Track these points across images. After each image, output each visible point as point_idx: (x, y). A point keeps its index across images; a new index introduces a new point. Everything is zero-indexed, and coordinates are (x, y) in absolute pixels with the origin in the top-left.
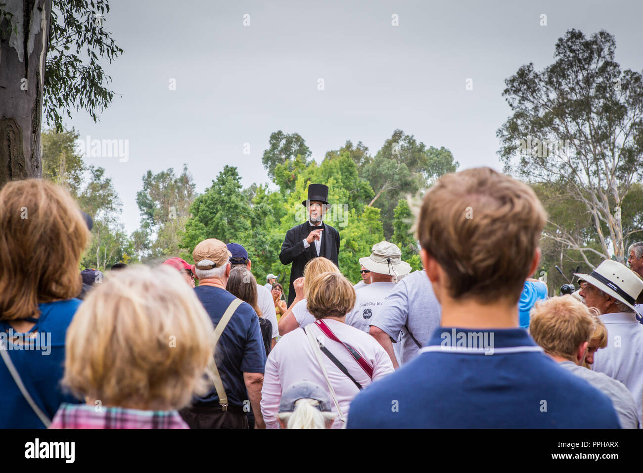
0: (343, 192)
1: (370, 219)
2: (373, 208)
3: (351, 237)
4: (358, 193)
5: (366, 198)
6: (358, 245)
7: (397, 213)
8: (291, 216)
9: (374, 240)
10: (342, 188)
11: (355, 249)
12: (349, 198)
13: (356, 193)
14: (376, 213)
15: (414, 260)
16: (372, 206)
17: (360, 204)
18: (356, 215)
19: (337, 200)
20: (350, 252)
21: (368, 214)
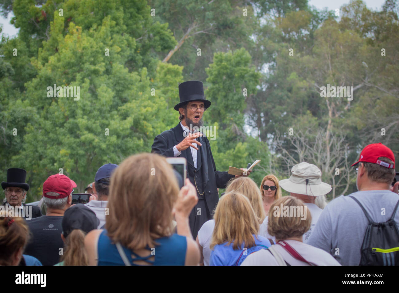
0: (127, 40)
1: (167, 83)
2: (170, 66)
3: (142, 115)
4: (149, 41)
5: (162, 49)
6: (153, 127)
7: (212, 75)
8: (43, 79)
9: (175, 117)
10: (125, 34)
11: (148, 134)
12: (136, 50)
13: (147, 42)
14: (176, 74)
15: (239, 151)
16: (168, 62)
17: (153, 60)
18: (148, 78)
19: (118, 53)
20: (139, 139)
21: (162, 75)
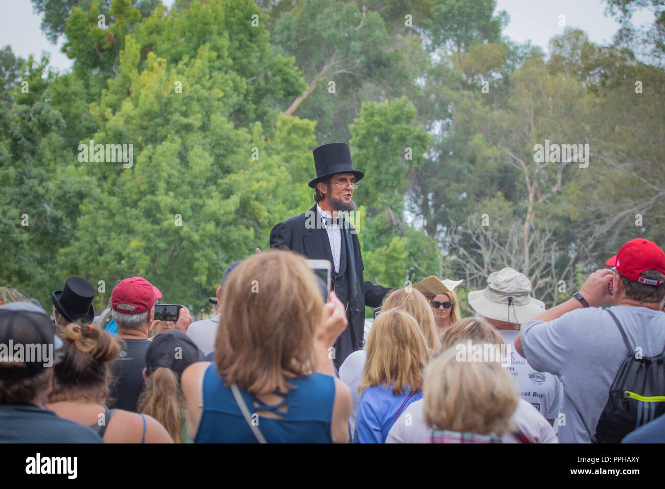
0: (234, 81)
1: (291, 146)
2: (297, 120)
3: (253, 192)
4: (266, 83)
5: (285, 96)
6: (269, 212)
7: (357, 134)
8: (110, 133)
9: (301, 198)
10: (230, 71)
11: (261, 220)
12: (246, 96)
13: (263, 84)
14: (305, 132)
15: (395, 250)
16: (294, 114)
17: (271, 111)
18: (263, 137)
19: (219, 100)
20: (248, 227)
21: (284, 134)
